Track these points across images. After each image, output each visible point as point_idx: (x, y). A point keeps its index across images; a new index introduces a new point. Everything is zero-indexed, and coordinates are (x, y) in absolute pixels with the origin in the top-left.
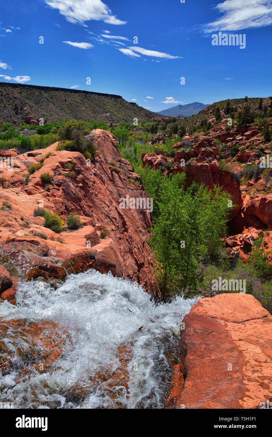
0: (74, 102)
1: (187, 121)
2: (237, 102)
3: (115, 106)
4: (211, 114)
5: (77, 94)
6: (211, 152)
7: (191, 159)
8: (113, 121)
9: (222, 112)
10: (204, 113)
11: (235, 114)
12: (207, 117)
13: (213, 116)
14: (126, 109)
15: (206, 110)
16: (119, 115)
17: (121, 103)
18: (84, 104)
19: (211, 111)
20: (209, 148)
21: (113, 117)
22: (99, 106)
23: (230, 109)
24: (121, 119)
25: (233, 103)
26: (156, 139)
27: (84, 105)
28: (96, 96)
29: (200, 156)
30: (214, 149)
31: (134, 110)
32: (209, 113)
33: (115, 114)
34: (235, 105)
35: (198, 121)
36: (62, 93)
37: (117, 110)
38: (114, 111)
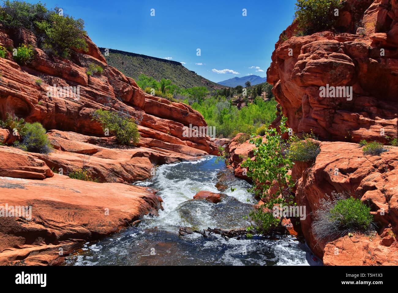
0: (131, 65)
3: (175, 72)
5: (135, 58)
14: (186, 76)
16: (178, 82)
17: (180, 69)
18: (142, 68)
22: (158, 71)
24: (181, 86)
26: (234, 102)
27: (142, 70)
28: (155, 61)
31: (194, 77)
33: (175, 80)
36: (119, 55)
37: (176, 76)
38: (173, 77)
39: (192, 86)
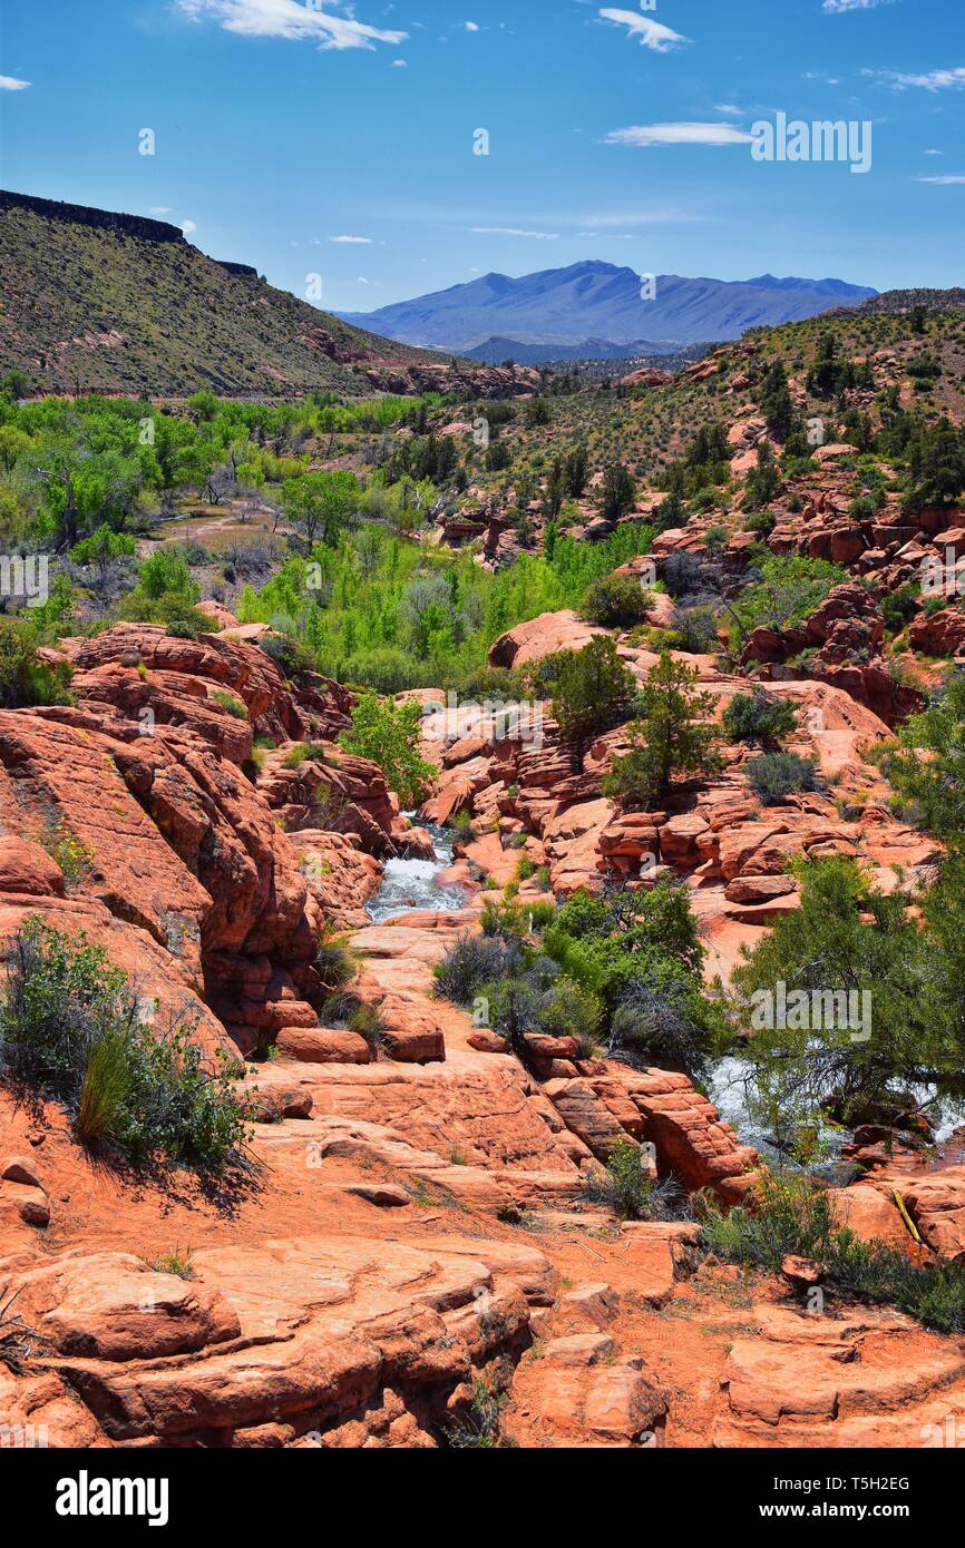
1: (618, 426)
2: (873, 337)
3: (150, 288)
4: (740, 395)
6: (864, 632)
7: (804, 654)
8: (145, 379)
9: (796, 386)
10: (705, 388)
11: (862, 398)
12: (720, 412)
13: (749, 406)
14: (215, 311)
15: (713, 373)
16: (174, 346)
17: (177, 269)
19: (739, 378)
20: (859, 622)
21: (140, 354)
22: (58, 284)
23: (838, 370)
24: (191, 372)
25: (854, 336)
26: (469, 517)
29: (830, 643)
30: (872, 625)
31: (256, 314)
32: (727, 389)
33: (155, 338)
34: (860, 350)
35: (673, 431)
37: (159, 312)
38: (145, 320)
39: (252, 369)
